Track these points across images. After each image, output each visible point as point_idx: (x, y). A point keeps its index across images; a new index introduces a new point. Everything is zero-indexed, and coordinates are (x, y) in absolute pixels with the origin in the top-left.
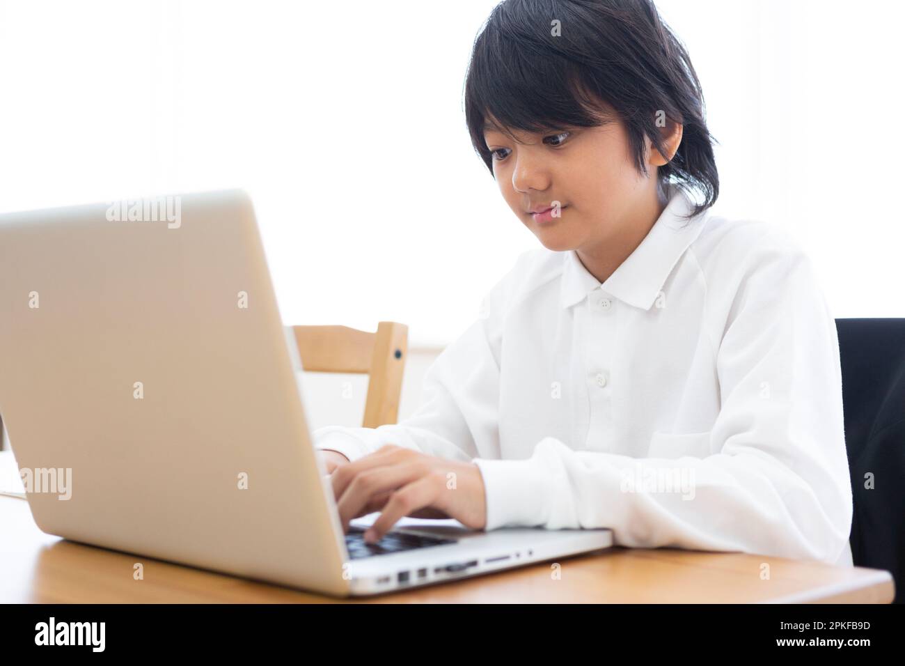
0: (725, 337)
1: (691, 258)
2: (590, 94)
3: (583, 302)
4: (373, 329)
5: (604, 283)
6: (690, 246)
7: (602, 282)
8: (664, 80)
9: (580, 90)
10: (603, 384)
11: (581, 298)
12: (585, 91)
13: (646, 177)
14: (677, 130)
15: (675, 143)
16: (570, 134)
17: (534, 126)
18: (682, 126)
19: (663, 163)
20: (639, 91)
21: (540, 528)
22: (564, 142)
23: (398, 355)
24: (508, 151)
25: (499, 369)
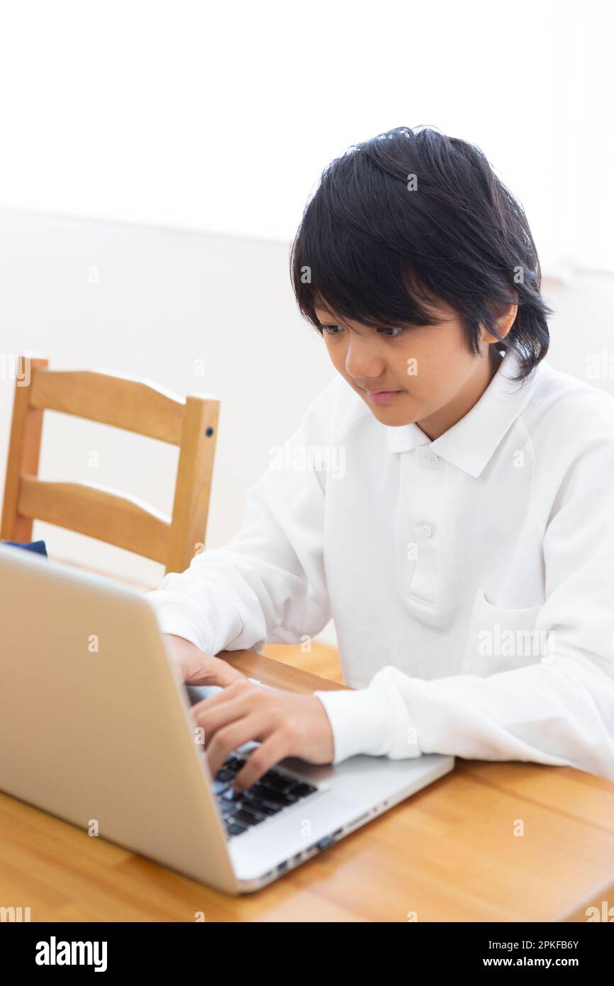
0: (551, 524)
1: (521, 427)
2: (425, 290)
3: (411, 451)
4: (182, 401)
5: (435, 442)
6: (521, 414)
7: (432, 439)
8: (501, 266)
9: (414, 284)
10: (429, 535)
11: (408, 448)
12: (420, 286)
13: (480, 357)
14: (512, 309)
15: (509, 321)
16: (405, 328)
17: (366, 319)
18: (517, 306)
19: (495, 341)
20: (475, 285)
21: (383, 758)
22: (397, 336)
23: (210, 432)
24: (340, 328)
25: (324, 493)
